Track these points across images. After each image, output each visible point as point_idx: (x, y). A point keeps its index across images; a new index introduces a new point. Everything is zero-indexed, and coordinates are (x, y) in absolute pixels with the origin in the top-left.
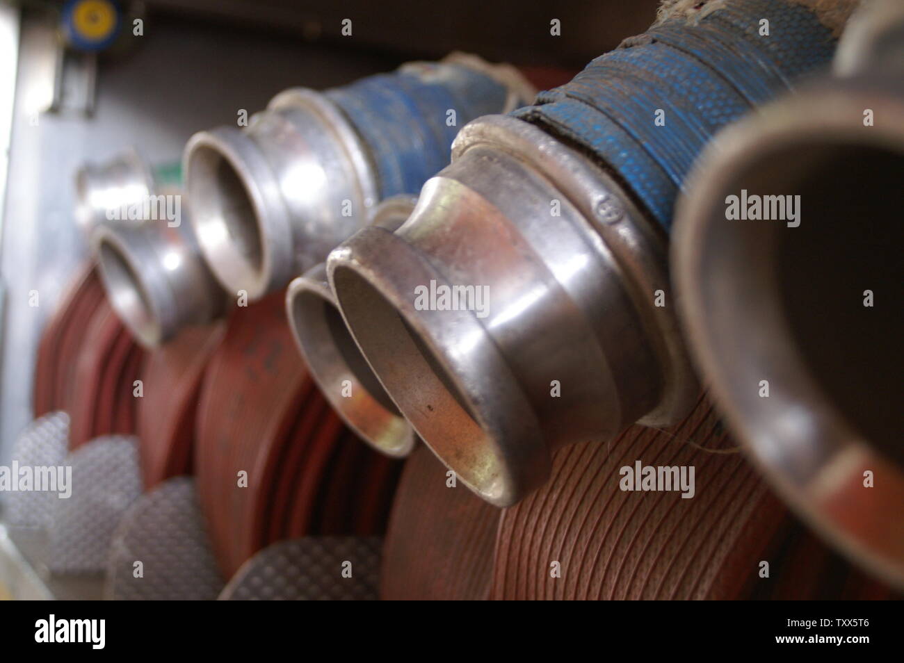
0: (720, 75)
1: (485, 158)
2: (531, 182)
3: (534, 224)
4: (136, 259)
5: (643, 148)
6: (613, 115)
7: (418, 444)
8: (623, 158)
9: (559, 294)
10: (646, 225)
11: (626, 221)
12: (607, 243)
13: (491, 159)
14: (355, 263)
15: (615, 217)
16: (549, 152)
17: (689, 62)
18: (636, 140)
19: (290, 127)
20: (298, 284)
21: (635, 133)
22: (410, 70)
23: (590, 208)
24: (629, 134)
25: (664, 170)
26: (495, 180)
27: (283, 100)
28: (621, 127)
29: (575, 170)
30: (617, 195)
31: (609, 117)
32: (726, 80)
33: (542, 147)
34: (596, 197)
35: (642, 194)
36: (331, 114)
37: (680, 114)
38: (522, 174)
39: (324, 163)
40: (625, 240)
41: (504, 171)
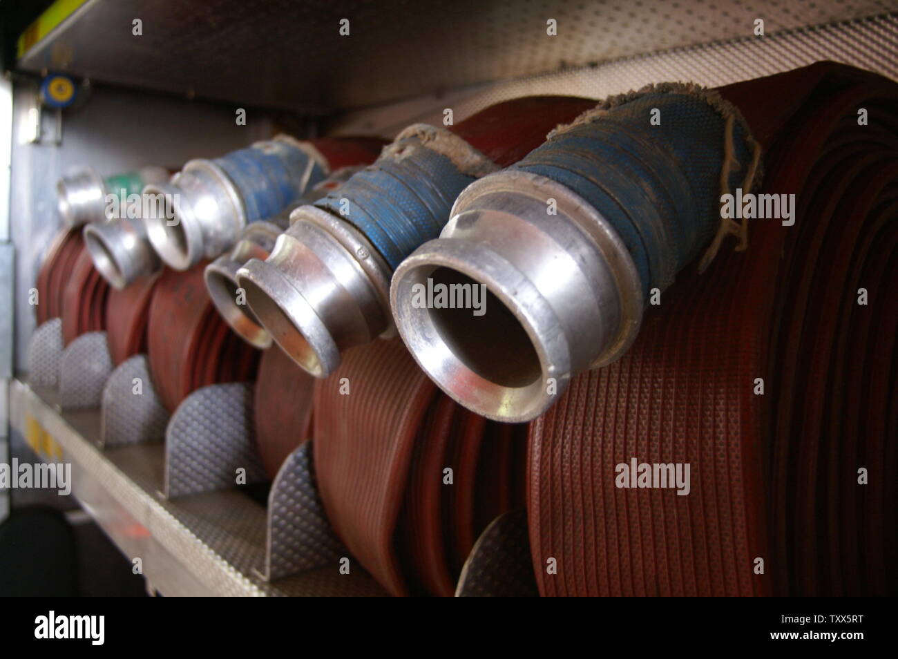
0: (409, 188)
1: (307, 227)
2: (328, 240)
3: (330, 259)
4: (110, 243)
5: (377, 223)
6: (363, 207)
7: (274, 344)
8: (367, 227)
9: (342, 289)
10: (379, 257)
11: (370, 257)
12: (362, 266)
13: (310, 228)
14: (251, 277)
15: (365, 256)
16: (336, 227)
17: (395, 181)
18: (373, 219)
19: (198, 181)
20: (211, 267)
21: (373, 217)
22: (257, 146)
23: (354, 252)
24: (370, 216)
25: (385, 233)
26: (312, 238)
27: (191, 165)
28: (368, 214)
29: (348, 236)
30: (366, 246)
31: (361, 208)
32: (412, 190)
33: (333, 225)
34: (357, 247)
35: (376, 244)
36: (219, 174)
37: (392, 207)
38: (324, 236)
39: (217, 200)
40: (370, 266)
41: (316, 234)
